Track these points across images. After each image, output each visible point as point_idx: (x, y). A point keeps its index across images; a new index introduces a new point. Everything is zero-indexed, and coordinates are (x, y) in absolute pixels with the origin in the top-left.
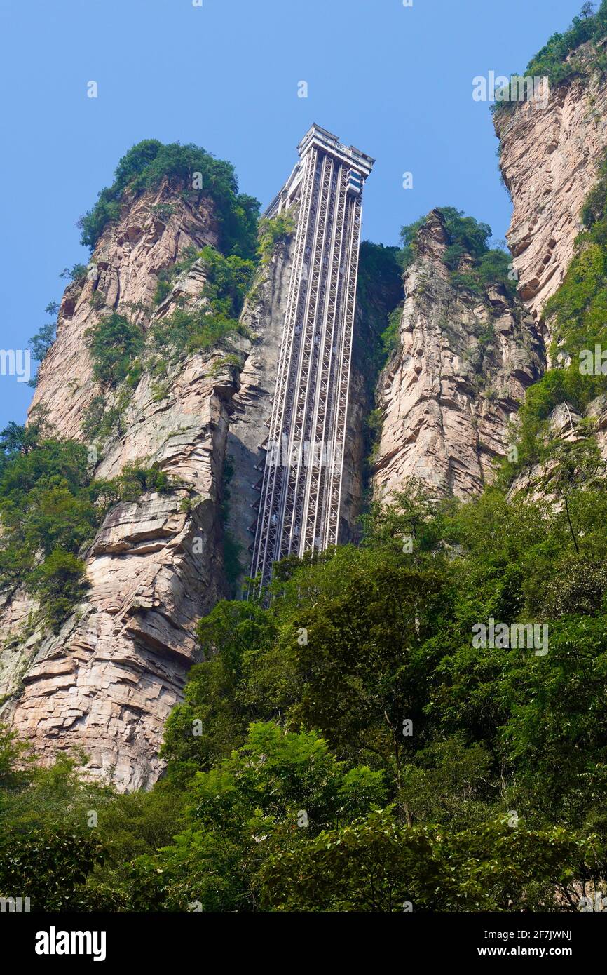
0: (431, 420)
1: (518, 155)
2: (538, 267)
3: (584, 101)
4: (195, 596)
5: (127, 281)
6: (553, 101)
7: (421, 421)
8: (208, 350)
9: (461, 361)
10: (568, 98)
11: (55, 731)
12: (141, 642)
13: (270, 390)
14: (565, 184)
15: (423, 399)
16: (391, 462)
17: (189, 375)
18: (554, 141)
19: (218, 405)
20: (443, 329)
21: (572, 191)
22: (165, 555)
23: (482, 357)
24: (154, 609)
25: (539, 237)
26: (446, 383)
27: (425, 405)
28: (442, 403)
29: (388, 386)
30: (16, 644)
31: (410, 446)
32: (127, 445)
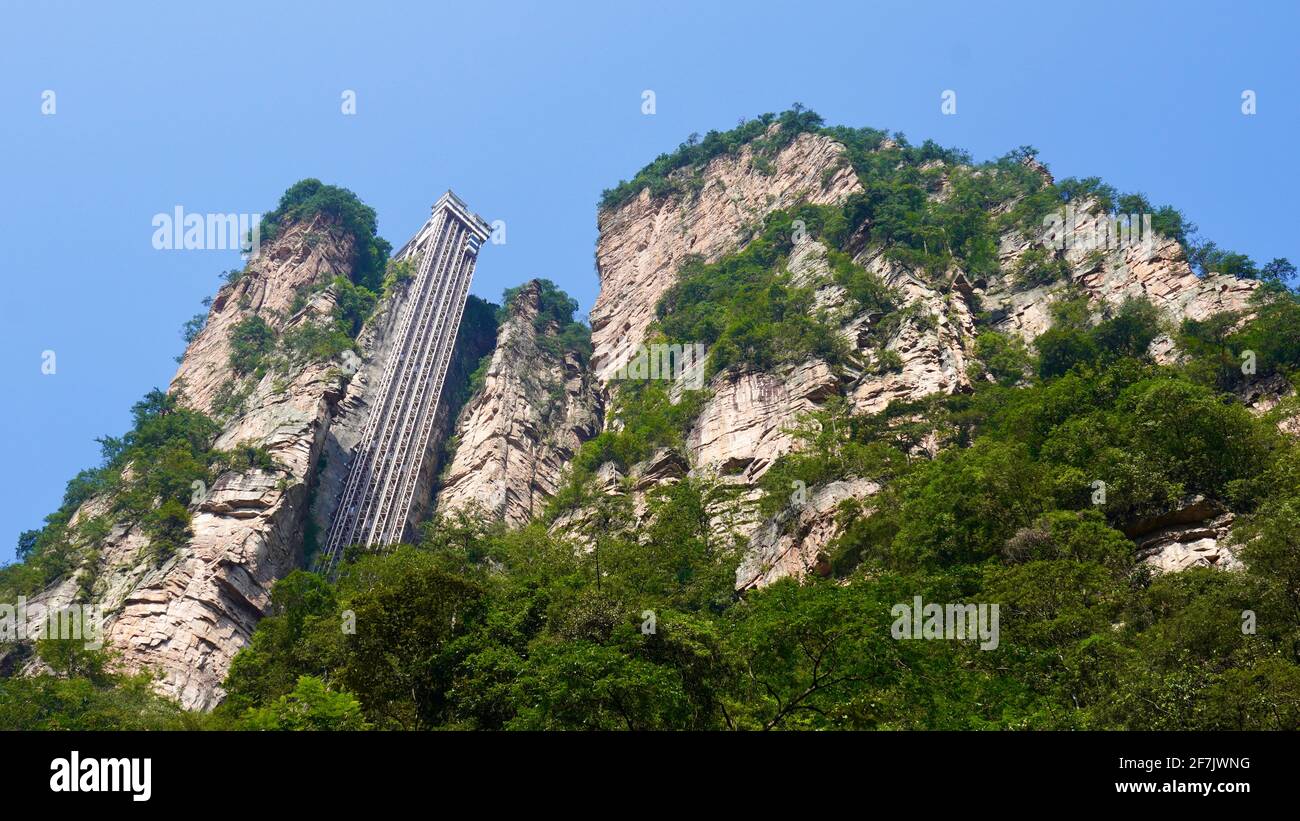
0: (498, 454)
1: (613, 247)
2: (611, 344)
3: (677, 213)
4: (275, 561)
5: (271, 291)
6: (650, 209)
7: (489, 453)
8: (325, 360)
9: (532, 410)
10: (664, 208)
11: (143, 647)
12: (225, 590)
13: (370, 404)
14: (647, 279)
15: (494, 435)
16: (458, 482)
17: (306, 377)
18: (645, 242)
19: (325, 407)
20: (522, 380)
21: (652, 286)
22: (258, 522)
23: (550, 410)
24: (240, 564)
25: (618, 319)
26: (516, 426)
27: (496, 440)
28: (509, 442)
29: (468, 419)
30: (125, 570)
31: (476, 472)
32: (245, 425)
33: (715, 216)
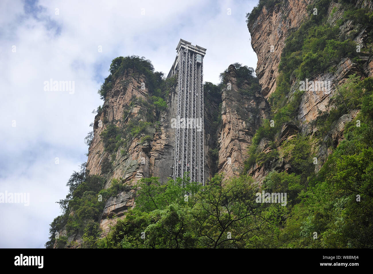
0: (236, 148)
1: (258, 38)
2: (268, 82)
3: (280, 13)
5: (116, 111)
6: (268, 14)
7: (232, 149)
8: (139, 134)
9: (246, 123)
10: (274, 12)
13: (173, 145)
14: (275, 47)
15: (232, 140)
16: (223, 166)
17: (134, 145)
18: (270, 30)
19: (145, 155)
20: (237, 111)
21: (278, 49)
23: (255, 120)
25: (268, 70)
26: (241, 133)
27: (233, 142)
28: (240, 141)
29: (220, 137)
31: (229, 159)
32: (114, 175)
33: (296, 7)
